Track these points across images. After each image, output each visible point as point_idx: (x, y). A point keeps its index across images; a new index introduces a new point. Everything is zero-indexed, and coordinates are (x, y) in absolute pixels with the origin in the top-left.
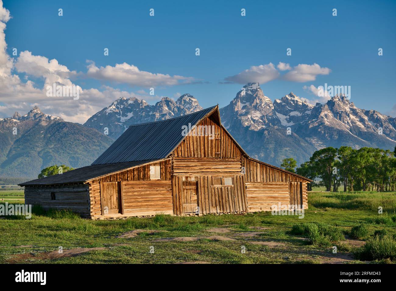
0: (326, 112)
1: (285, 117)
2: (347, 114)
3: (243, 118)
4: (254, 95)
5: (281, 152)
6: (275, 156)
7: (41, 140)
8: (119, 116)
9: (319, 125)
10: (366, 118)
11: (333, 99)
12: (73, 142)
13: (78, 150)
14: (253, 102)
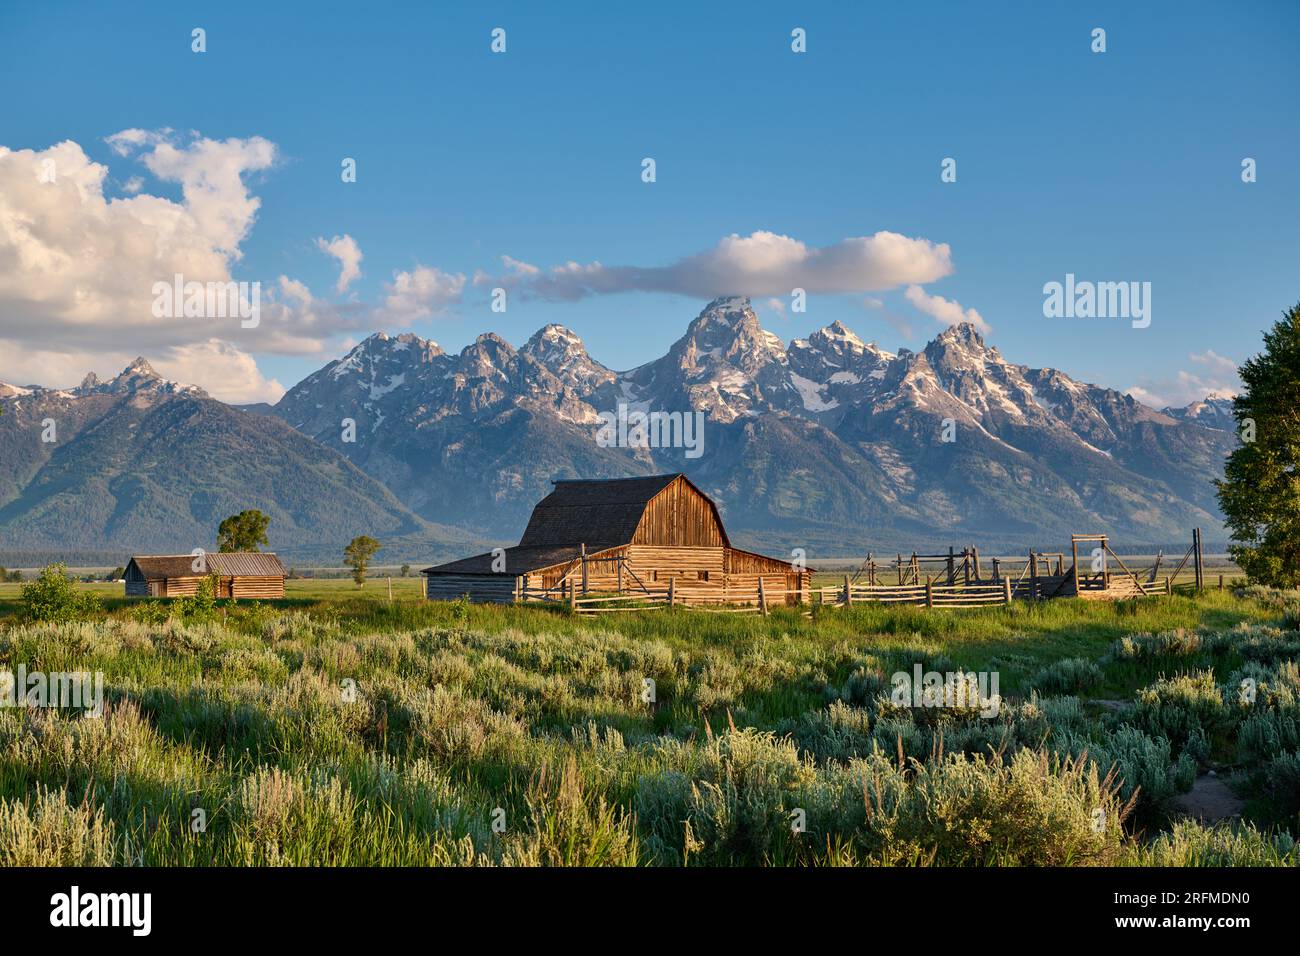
0: (920, 374)
1: (817, 387)
2: (978, 379)
3: (695, 389)
4: (735, 329)
5: (786, 481)
6: (768, 492)
7: (126, 449)
8: (367, 383)
9: (900, 408)
10: (1029, 389)
11: (942, 339)
12: (211, 454)
13: (221, 476)
14: (729, 348)
